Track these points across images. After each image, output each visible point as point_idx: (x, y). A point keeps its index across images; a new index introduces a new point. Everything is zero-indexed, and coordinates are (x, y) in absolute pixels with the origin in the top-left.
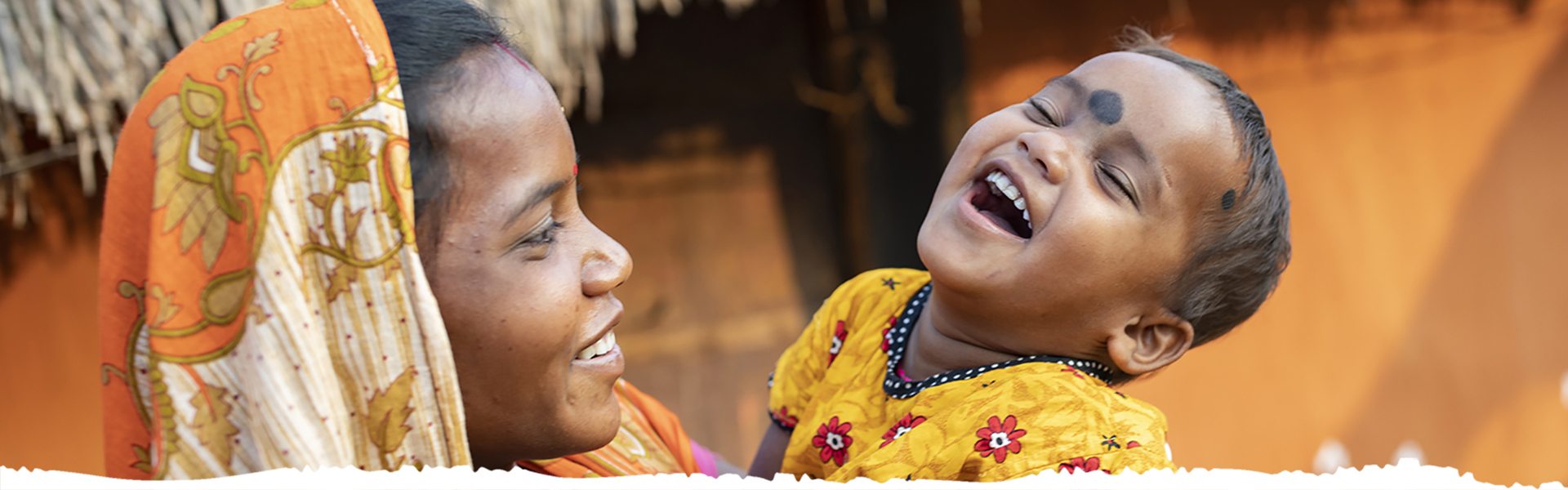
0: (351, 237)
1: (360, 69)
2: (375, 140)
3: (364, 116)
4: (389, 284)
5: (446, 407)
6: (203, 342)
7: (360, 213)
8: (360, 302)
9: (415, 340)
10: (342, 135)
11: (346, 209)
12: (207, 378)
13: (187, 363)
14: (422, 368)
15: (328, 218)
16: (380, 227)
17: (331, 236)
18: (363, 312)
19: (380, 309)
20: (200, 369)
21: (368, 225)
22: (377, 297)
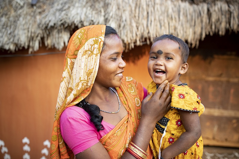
0: (93, 50)
1: (101, 32)
2: (100, 40)
3: (99, 37)
4: (95, 57)
5: (95, 74)
6: (73, 57)
7: (96, 48)
8: (92, 58)
9: (95, 65)
10: (96, 38)
11: (94, 47)
12: (72, 61)
13: (70, 59)
14: (95, 68)
15: (92, 47)
16: (97, 50)
17: (91, 49)
18: (92, 59)
19: (94, 59)
20: (72, 60)
21: (96, 50)
22: (94, 58)
